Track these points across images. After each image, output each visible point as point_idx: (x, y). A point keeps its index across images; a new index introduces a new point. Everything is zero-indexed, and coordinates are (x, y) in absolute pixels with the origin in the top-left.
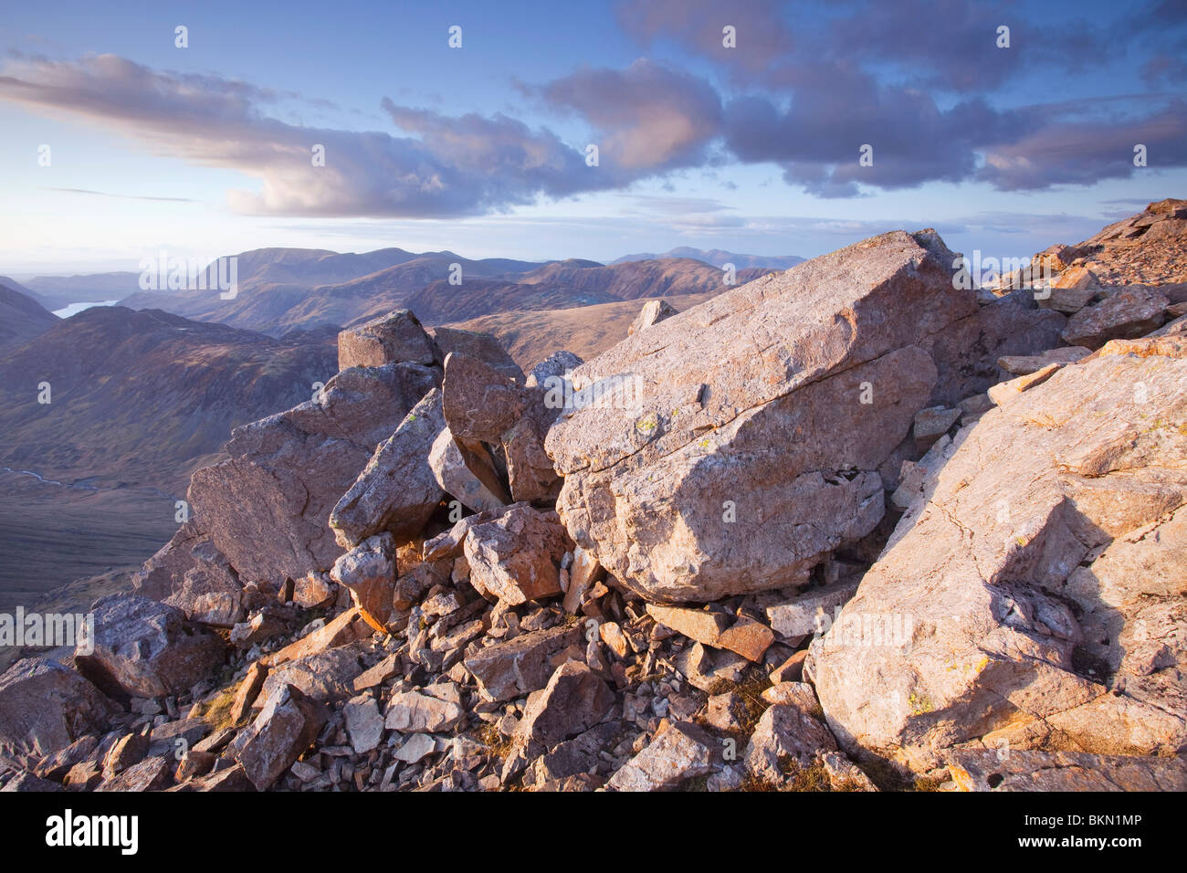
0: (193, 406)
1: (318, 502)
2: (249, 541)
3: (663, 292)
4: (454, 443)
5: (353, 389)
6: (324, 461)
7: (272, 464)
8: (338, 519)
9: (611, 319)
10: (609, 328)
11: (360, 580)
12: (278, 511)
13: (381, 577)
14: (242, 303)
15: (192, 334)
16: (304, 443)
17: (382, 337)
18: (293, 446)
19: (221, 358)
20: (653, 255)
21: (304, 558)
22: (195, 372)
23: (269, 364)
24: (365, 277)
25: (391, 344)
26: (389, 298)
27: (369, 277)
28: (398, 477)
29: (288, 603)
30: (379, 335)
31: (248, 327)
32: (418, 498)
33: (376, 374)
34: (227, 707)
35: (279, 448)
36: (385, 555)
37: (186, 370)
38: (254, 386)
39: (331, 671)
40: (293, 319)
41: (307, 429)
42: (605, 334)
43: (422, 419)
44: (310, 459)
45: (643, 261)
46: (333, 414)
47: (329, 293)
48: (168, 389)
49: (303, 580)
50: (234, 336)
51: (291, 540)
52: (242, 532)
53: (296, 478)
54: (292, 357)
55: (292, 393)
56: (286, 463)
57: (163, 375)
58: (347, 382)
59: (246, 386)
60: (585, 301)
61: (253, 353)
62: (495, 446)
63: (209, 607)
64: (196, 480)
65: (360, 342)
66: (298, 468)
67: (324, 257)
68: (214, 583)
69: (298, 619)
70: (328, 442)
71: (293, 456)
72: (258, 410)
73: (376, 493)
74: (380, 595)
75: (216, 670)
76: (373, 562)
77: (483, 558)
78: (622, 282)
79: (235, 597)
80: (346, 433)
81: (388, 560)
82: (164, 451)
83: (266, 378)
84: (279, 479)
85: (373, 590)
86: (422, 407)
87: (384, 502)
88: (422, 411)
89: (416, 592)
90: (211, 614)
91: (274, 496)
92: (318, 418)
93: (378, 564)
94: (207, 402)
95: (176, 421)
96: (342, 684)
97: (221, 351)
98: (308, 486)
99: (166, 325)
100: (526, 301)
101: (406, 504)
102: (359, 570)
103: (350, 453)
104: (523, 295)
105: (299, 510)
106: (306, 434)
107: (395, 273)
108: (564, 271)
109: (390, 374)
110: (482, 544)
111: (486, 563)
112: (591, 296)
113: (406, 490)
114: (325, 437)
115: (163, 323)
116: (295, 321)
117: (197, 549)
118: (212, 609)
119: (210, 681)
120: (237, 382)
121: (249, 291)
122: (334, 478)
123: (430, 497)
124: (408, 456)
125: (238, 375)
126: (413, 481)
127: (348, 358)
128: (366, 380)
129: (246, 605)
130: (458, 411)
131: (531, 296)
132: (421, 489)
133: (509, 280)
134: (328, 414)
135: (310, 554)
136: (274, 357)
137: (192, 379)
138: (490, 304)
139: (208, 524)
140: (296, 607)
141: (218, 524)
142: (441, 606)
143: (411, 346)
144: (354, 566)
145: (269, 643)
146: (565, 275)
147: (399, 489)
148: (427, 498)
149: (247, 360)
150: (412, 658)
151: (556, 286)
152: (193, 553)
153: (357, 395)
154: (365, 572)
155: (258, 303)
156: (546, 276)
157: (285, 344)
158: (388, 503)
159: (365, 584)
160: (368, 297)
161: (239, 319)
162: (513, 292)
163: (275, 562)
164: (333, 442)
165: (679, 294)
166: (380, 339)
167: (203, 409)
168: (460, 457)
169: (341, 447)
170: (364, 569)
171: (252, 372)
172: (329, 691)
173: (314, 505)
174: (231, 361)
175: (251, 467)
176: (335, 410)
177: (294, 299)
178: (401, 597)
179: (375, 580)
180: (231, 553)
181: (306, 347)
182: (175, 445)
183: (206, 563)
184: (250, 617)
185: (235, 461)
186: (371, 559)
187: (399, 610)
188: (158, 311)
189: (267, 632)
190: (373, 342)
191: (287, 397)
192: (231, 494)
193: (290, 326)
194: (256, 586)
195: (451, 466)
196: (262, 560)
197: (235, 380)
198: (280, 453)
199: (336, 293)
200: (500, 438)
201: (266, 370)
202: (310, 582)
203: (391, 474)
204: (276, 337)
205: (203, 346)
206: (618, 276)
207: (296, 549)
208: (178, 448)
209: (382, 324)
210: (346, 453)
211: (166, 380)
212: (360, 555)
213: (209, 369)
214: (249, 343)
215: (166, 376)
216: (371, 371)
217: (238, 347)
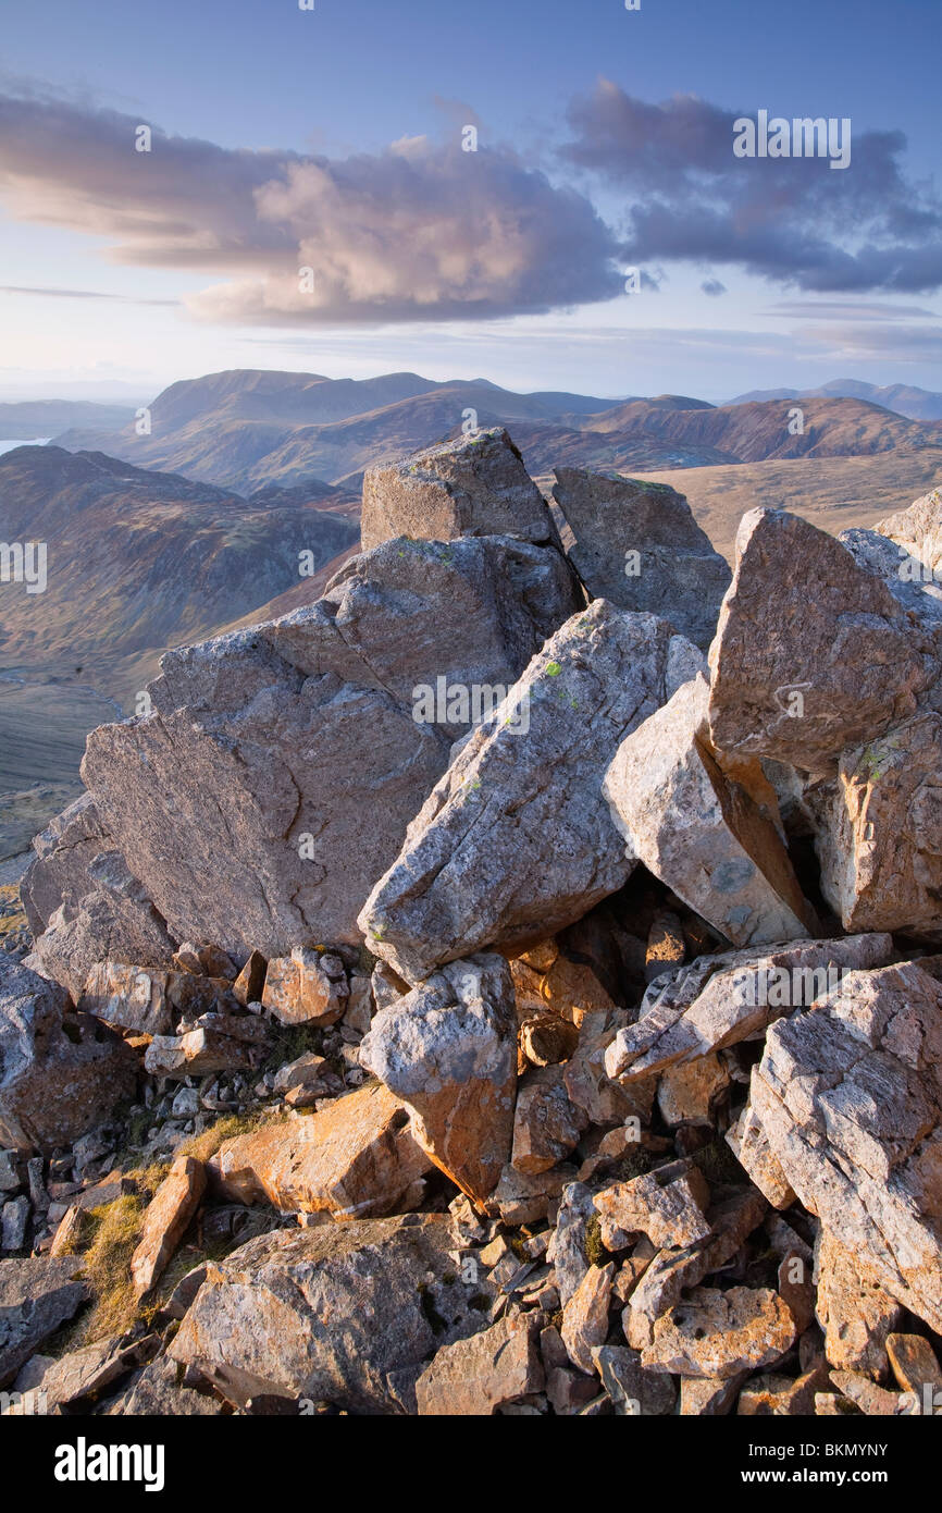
0: (137, 584)
1: (319, 814)
2: (186, 870)
3: (804, 451)
4: (697, 757)
5: (400, 586)
6: (336, 734)
7: (233, 732)
8: (385, 922)
9: (720, 490)
10: (715, 504)
11: (434, 1087)
12: (240, 826)
13: (485, 1082)
14: (202, 447)
15: (139, 487)
16: (298, 693)
17: (452, 480)
18: (276, 698)
19: (174, 522)
20: (794, 392)
21: (287, 920)
22: (141, 538)
23: (234, 533)
24: (365, 415)
25: (470, 497)
26: (397, 446)
27: (371, 414)
28: (528, 819)
29: (252, 1006)
30: (446, 477)
31: (208, 480)
32: (574, 878)
33: (448, 556)
34: (127, 1244)
35: (248, 700)
36: (496, 1027)
37: (131, 535)
38: (214, 561)
39: (357, 1325)
40: (266, 470)
41: (304, 665)
42: (708, 512)
43: (576, 673)
44: (308, 727)
45: (777, 402)
46: (358, 638)
47: (315, 436)
48: (109, 559)
49: (281, 963)
50: (191, 491)
51: (263, 881)
52: (175, 854)
53: (277, 765)
54: (264, 524)
55: (261, 573)
56: (261, 733)
57: (102, 540)
58: (389, 570)
59: (204, 560)
60: (681, 461)
61: (212, 517)
62: (805, 776)
63: (111, 990)
64: (94, 745)
65: (408, 488)
66: (284, 744)
67: (312, 384)
68: (125, 928)
69: (270, 1044)
70: (344, 696)
71: (275, 721)
72: (217, 594)
73: (479, 864)
74: (478, 1125)
75: (119, 1113)
76: (465, 1043)
77: (825, 1146)
78: (741, 433)
79: (156, 981)
80: (383, 680)
81: (501, 1039)
82: (103, 640)
83: (230, 552)
84: (246, 765)
85: (463, 1111)
86: (573, 643)
87: (498, 891)
88: (574, 653)
89: (569, 1134)
90: (113, 1006)
91: (234, 796)
92: (328, 644)
93: (479, 1048)
94: (154, 579)
95: (116, 603)
96: (383, 1375)
97: (174, 511)
98: (301, 781)
99: (108, 474)
100: (592, 459)
101: (547, 893)
102: (432, 1060)
103: (388, 722)
104: (588, 448)
105: (282, 830)
106: (303, 675)
107: (407, 409)
108: (652, 414)
109: (475, 558)
110: (822, 1100)
111: (836, 1165)
112: (691, 454)
113: (546, 857)
114: (339, 681)
115: (105, 470)
116: (269, 474)
117: (98, 865)
118: (115, 995)
119: (107, 1135)
120: (192, 555)
121: (210, 431)
122: (353, 770)
123: (601, 876)
124: (549, 766)
125: (194, 546)
126: (563, 833)
127: (381, 521)
128: (428, 569)
129: (177, 998)
130: (754, 683)
131: (599, 452)
132: (582, 854)
133: (568, 425)
134: (348, 635)
135: (298, 912)
136: (241, 523)
137: (136, 548)
138: (538, 460)
139: (115, 828)
140: (267, 1016)
141: (132, 831)
142: (654, 1218)
143: (508, 501)
144: (420, 1049)
145: (215, 1088)
146: (654, 420)
147: (530, 852)
148: (593, 880)
149: (206, 525)
150: (571, 1350)
151: (641, 438)
152: (91, 870)
153: (408, 599)
154: (446, 1067)
155: (223, 447)
156: (623, 422)
157: (255, 506)
158: (505, 892)
159: (444, 1095)
160: (369, 443)
161: (198, 468)
162: (574, 444)
163: (232, 916)
164: (355, 696)
165: (831, 456)
166: (447, 484)
167: (150, 589)
168: (710, 796)
169: (370, 707)
170: (444, 1059)
171: (210, 543)
172: (348, 1381)
173: (311, 820)
174: (186, 525)
175: (192, 736)
176: (362, 628)
177: (268, 443)
178: (535, 1146)
179: (466, 1089)
180: (154, 885)
181: (282, 512)
182: (115, 634)
183: (112, 892)
184: (180, 1027)
185: (164, 720)
186: (460, 1031)
187: (522, 1173)
188: (99, 455)
189: (210, 1064)
190: (434, 491)
191: (255, 580)
192: (156, 782)
193: (261, 481)
194: (196, 955)
195: (685, 821)
196: (208, 908)
197: (190, 551)
198: (250, 711)
199: (325, 436)
200: (835, 762)
201: (229, 539)
202: (295, 970)
203: (511, 811)
204: (244, 495)
205: (152, 504)
206: (734, 425)
207: (272, 901)
208: (117, 638)
209: (454, 454)
210: (380, 720)
211: (107, 546)
212: (433, 1016)
213: (159, 535)
214: (210, 502)
215: (106, 542)
216: (439, 551)
217: (196, 507)
